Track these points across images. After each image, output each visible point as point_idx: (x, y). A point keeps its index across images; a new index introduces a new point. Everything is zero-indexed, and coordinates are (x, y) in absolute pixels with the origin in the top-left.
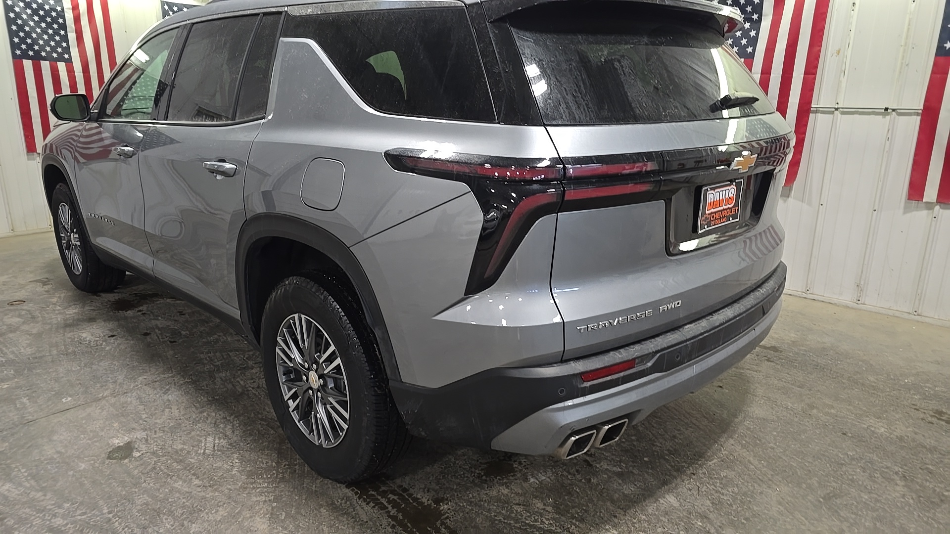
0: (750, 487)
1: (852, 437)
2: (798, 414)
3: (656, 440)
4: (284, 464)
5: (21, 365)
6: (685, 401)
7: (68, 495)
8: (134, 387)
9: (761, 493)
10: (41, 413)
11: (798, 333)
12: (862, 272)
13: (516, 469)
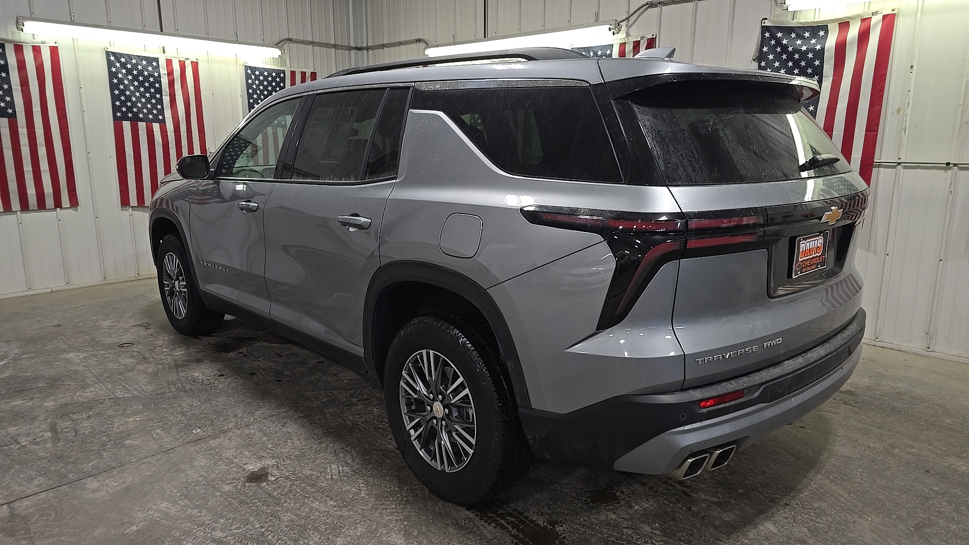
0: (843, 517)
1: (935, 474)
2: (881, 453)
3: (747, 474)
4: (406, 489)
5: (146, 400)
6: (770, 440)
7: (220, 512)
8: (254, 420)
9: (854, 522)
10: (177, 443)
11: (871, 379)
12: (931, 320)
13: (620, 498)
